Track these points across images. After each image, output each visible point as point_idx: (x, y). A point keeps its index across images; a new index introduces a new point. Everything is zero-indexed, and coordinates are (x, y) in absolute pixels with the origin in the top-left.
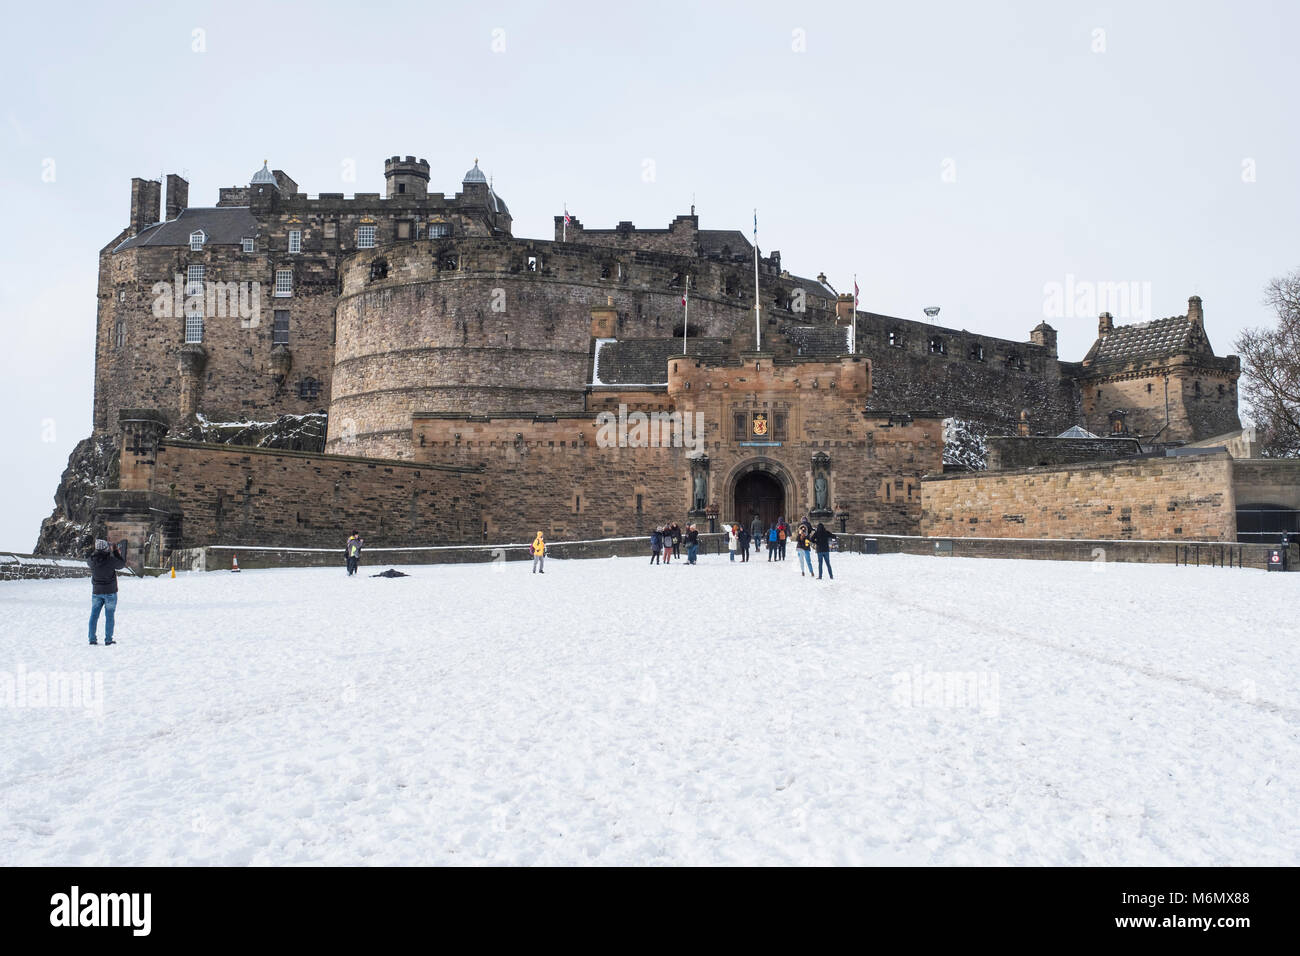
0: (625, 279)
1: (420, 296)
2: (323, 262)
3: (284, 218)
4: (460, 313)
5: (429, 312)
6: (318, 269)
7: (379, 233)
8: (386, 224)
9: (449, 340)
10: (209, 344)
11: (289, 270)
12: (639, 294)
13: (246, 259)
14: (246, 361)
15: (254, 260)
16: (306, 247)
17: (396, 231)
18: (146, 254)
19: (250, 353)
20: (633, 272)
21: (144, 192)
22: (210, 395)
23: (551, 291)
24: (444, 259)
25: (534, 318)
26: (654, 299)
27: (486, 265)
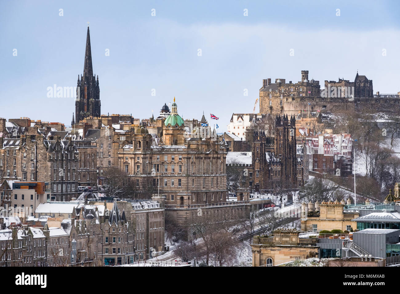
0: (315, 100)
1: (291, 104)
2: (286, 93)
3: (281, 87)
4: (295, 106)
5: (291, 106)
6: (286, 94)
7: (293, 89)
8: (294, 88)
9: (294, 109)
10: (272, 105)
11: (282, 94)
12: (317, 102)
13: (276, 93)
14: (277, 108)
15: (278, 93)
16: (284, 91)
17: (296, 89)
18: (264, 92)
19: (277, 106)
20: (316, 99)
21: (265, 81)
22: (273, 112)
23: (305, 103)
24: (293, 99)
25: (303, 106)
26: (319, 103)
27: (297, 100)
